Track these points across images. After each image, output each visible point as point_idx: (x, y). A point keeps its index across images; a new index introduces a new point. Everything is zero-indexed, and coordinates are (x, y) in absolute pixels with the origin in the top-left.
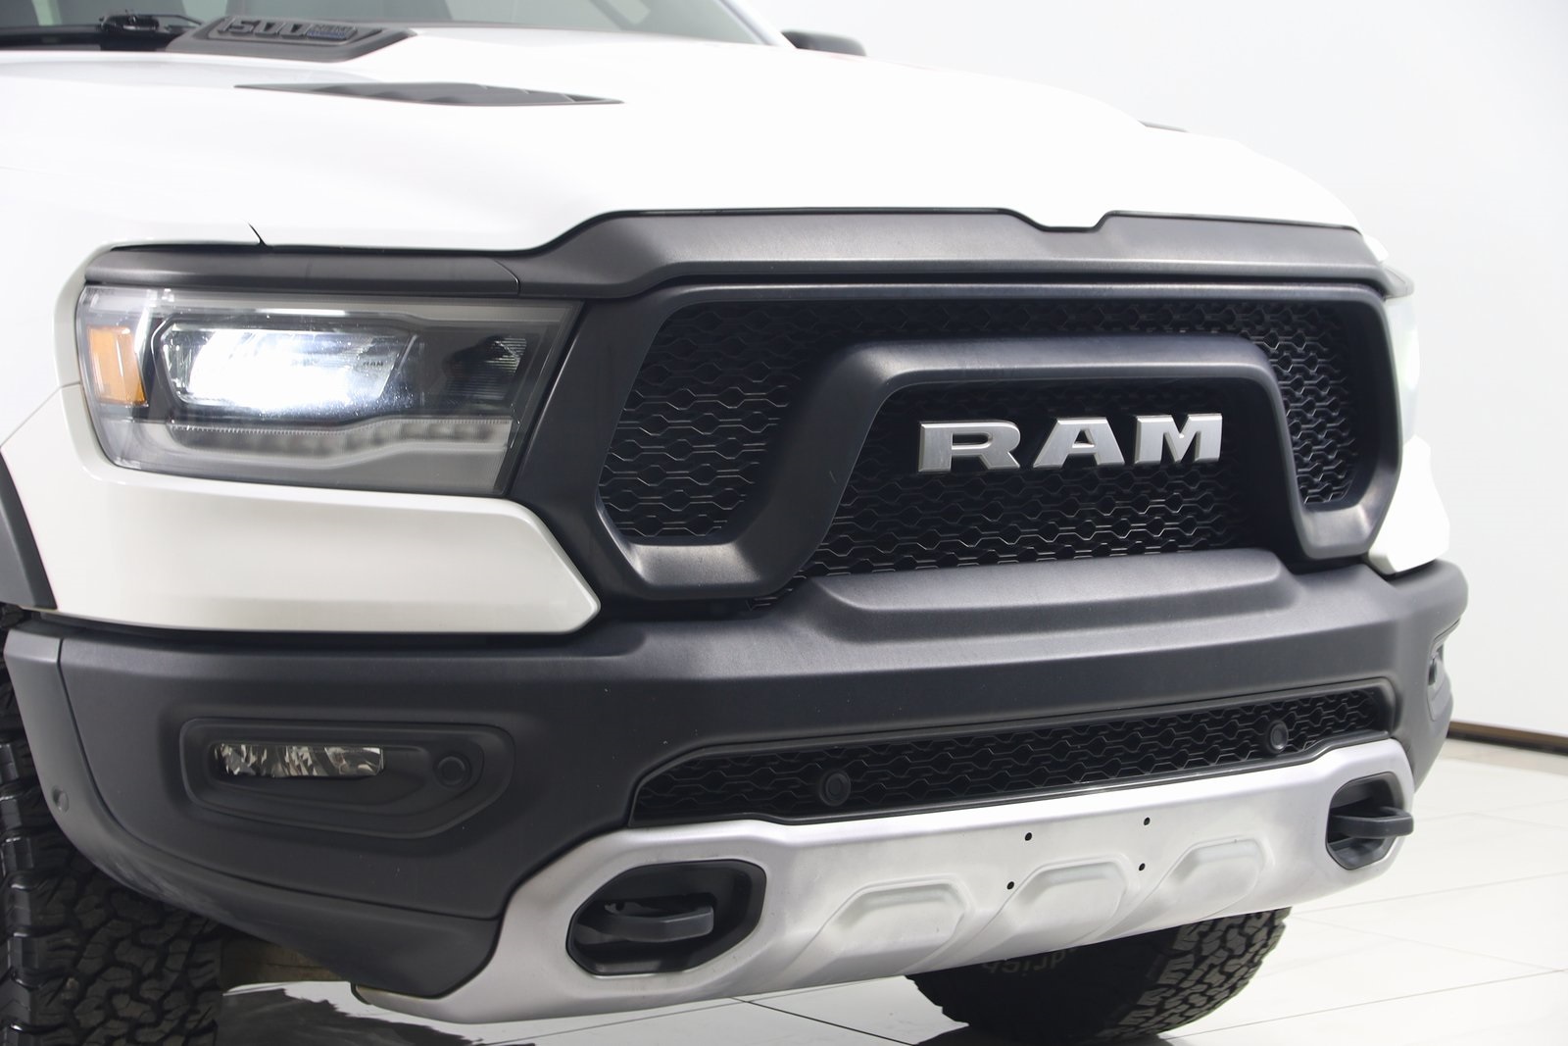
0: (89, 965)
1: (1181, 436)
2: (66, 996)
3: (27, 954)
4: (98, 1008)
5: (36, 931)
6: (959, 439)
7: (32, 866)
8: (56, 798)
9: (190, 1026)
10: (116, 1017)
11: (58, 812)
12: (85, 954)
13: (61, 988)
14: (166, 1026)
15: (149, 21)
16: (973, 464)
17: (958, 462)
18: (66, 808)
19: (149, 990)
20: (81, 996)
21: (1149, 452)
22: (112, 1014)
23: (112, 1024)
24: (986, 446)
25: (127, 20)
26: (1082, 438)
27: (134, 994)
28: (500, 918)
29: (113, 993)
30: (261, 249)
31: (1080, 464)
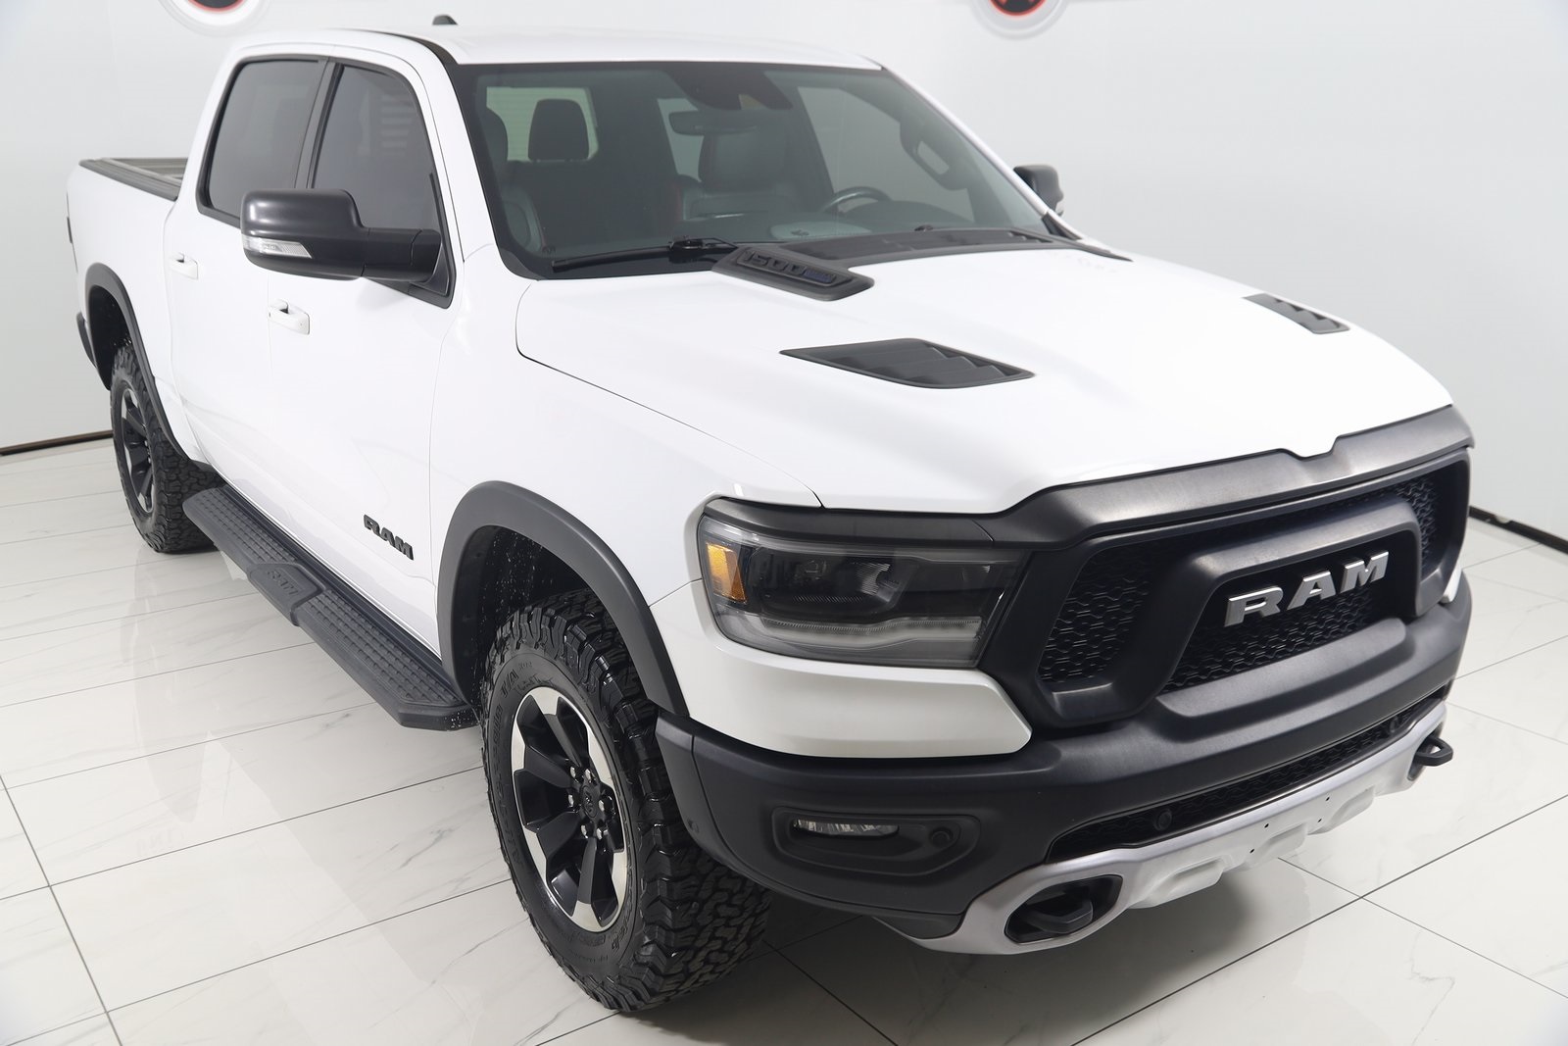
0: (704, 895)
1: (1367, 570)
2: (692, 912)
3: (670, 890)
4: (710, 915)
5: (674, 879)
6: (1250, 602)
7: (671, 843)
8: (690, 826)
9: (758, 911)
10: (719, 917)
11: (692, 833)
12: (703, 888)
13: (690, 907)
14: (745, 915)
15: (698, 242)
16: (1256, 614)
17: (1249, 617)
18: (698, 831)
19: (736, 901)
20: (700, 910)
21: (1349, 585)
22: (717, 916)
23: (717, 920)
24: (1263, 604)
25: (685, 243)
26: (1316, 587)
27: (729, 904)
28: (964, 914)
29: (717, 905)
30: (822, 510)
31: (1314, 601)
